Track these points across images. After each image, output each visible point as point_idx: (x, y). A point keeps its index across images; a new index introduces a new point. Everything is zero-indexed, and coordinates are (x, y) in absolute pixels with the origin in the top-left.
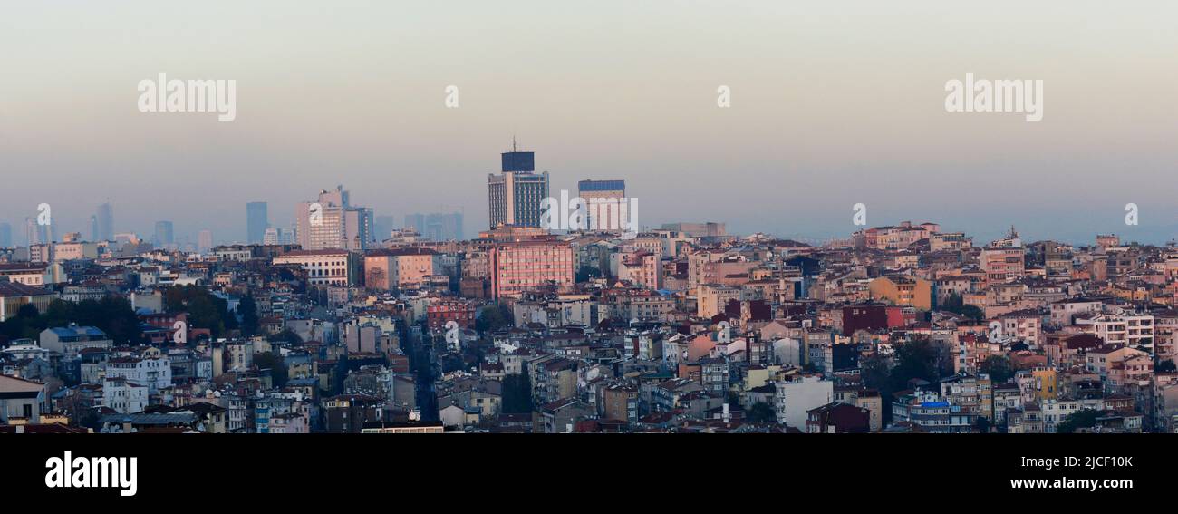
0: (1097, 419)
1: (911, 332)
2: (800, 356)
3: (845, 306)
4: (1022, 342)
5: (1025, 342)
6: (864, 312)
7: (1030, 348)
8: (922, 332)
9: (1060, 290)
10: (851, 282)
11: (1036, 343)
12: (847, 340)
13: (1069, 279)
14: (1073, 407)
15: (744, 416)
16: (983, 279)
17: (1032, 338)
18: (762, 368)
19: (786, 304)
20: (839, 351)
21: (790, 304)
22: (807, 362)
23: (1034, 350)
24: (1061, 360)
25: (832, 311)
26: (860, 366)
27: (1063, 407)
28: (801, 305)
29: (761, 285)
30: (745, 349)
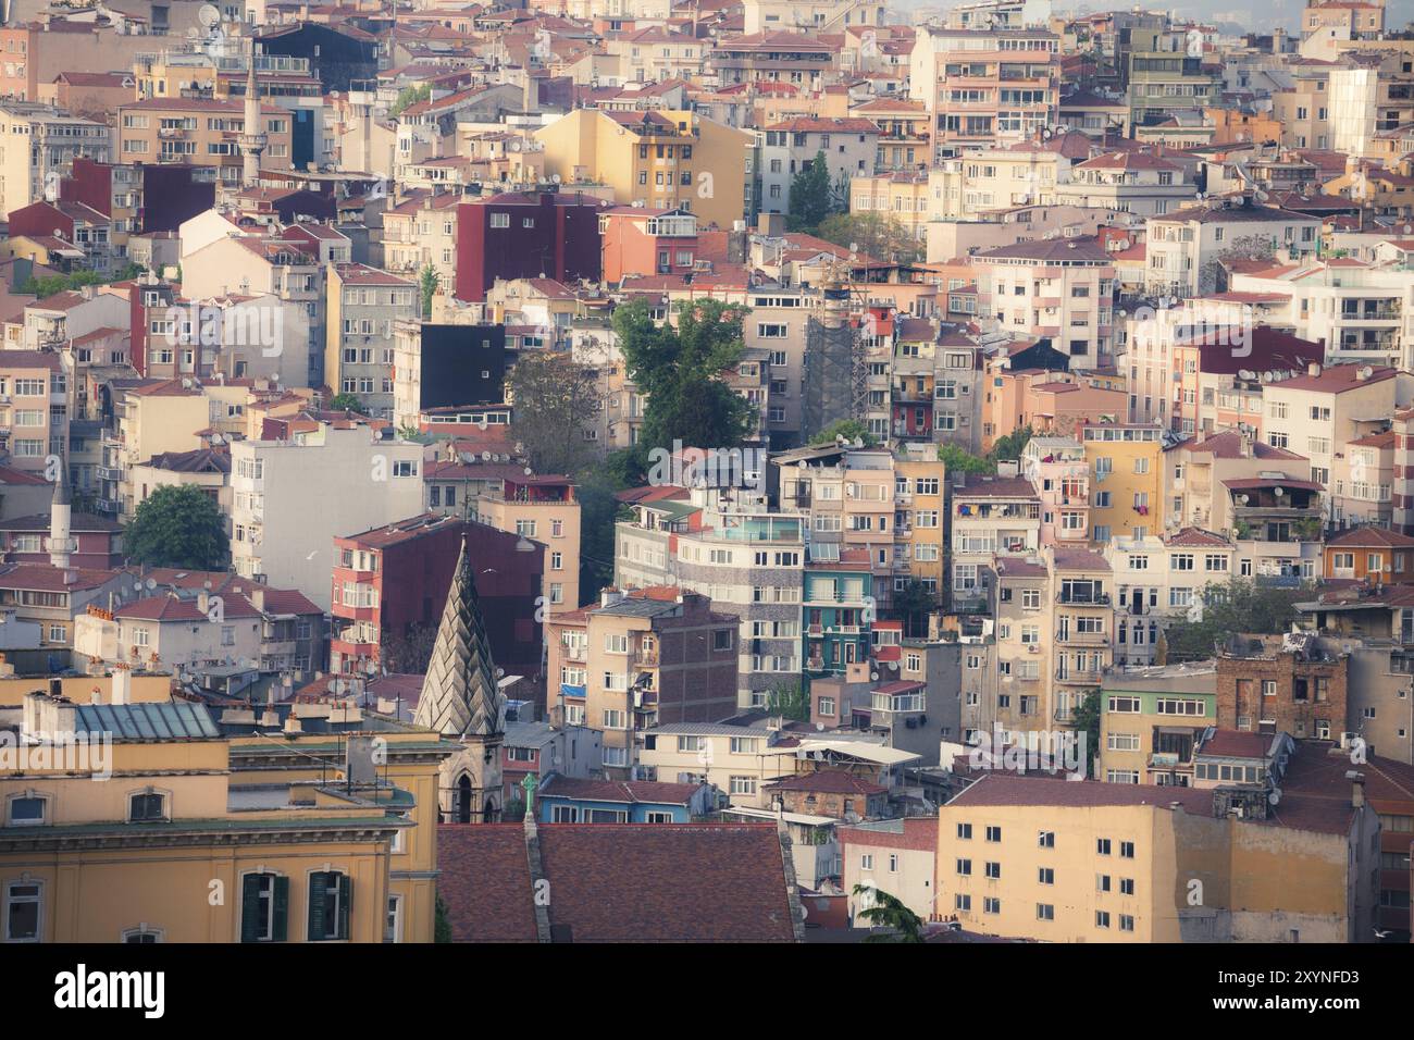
0: (1301, 606)
1: (685, 296)
2: (312, 358)
3: (466, 199)
4: (1046, 344)
5: (1056, 345)
6: (528, 224)
7: (1076, 362)
8: (719, 297)
9: (1178, 178)
10: (486, 120)
11: (1093, 347)
12: (469, 316)
13: (1205, 139)
14: (1214, 563)
15: (119, 545)
16: (919, 130)
17: (1080, 334)
18: (186, 392)
19: (265, 183)
20: (442, 347)
21: (276, 184)
22: (334, 381)
23: (1085, 373)
24: (1177, 406)
25: (420, 214)
26: (508, 401)
27: (1185, 563)
28: (315, 187)
29: (179, 116)
30: (125, 322)
